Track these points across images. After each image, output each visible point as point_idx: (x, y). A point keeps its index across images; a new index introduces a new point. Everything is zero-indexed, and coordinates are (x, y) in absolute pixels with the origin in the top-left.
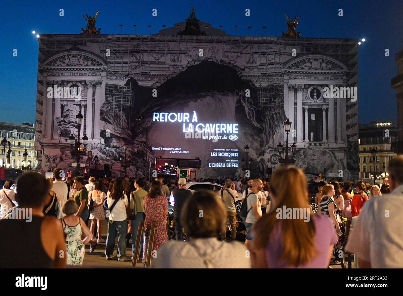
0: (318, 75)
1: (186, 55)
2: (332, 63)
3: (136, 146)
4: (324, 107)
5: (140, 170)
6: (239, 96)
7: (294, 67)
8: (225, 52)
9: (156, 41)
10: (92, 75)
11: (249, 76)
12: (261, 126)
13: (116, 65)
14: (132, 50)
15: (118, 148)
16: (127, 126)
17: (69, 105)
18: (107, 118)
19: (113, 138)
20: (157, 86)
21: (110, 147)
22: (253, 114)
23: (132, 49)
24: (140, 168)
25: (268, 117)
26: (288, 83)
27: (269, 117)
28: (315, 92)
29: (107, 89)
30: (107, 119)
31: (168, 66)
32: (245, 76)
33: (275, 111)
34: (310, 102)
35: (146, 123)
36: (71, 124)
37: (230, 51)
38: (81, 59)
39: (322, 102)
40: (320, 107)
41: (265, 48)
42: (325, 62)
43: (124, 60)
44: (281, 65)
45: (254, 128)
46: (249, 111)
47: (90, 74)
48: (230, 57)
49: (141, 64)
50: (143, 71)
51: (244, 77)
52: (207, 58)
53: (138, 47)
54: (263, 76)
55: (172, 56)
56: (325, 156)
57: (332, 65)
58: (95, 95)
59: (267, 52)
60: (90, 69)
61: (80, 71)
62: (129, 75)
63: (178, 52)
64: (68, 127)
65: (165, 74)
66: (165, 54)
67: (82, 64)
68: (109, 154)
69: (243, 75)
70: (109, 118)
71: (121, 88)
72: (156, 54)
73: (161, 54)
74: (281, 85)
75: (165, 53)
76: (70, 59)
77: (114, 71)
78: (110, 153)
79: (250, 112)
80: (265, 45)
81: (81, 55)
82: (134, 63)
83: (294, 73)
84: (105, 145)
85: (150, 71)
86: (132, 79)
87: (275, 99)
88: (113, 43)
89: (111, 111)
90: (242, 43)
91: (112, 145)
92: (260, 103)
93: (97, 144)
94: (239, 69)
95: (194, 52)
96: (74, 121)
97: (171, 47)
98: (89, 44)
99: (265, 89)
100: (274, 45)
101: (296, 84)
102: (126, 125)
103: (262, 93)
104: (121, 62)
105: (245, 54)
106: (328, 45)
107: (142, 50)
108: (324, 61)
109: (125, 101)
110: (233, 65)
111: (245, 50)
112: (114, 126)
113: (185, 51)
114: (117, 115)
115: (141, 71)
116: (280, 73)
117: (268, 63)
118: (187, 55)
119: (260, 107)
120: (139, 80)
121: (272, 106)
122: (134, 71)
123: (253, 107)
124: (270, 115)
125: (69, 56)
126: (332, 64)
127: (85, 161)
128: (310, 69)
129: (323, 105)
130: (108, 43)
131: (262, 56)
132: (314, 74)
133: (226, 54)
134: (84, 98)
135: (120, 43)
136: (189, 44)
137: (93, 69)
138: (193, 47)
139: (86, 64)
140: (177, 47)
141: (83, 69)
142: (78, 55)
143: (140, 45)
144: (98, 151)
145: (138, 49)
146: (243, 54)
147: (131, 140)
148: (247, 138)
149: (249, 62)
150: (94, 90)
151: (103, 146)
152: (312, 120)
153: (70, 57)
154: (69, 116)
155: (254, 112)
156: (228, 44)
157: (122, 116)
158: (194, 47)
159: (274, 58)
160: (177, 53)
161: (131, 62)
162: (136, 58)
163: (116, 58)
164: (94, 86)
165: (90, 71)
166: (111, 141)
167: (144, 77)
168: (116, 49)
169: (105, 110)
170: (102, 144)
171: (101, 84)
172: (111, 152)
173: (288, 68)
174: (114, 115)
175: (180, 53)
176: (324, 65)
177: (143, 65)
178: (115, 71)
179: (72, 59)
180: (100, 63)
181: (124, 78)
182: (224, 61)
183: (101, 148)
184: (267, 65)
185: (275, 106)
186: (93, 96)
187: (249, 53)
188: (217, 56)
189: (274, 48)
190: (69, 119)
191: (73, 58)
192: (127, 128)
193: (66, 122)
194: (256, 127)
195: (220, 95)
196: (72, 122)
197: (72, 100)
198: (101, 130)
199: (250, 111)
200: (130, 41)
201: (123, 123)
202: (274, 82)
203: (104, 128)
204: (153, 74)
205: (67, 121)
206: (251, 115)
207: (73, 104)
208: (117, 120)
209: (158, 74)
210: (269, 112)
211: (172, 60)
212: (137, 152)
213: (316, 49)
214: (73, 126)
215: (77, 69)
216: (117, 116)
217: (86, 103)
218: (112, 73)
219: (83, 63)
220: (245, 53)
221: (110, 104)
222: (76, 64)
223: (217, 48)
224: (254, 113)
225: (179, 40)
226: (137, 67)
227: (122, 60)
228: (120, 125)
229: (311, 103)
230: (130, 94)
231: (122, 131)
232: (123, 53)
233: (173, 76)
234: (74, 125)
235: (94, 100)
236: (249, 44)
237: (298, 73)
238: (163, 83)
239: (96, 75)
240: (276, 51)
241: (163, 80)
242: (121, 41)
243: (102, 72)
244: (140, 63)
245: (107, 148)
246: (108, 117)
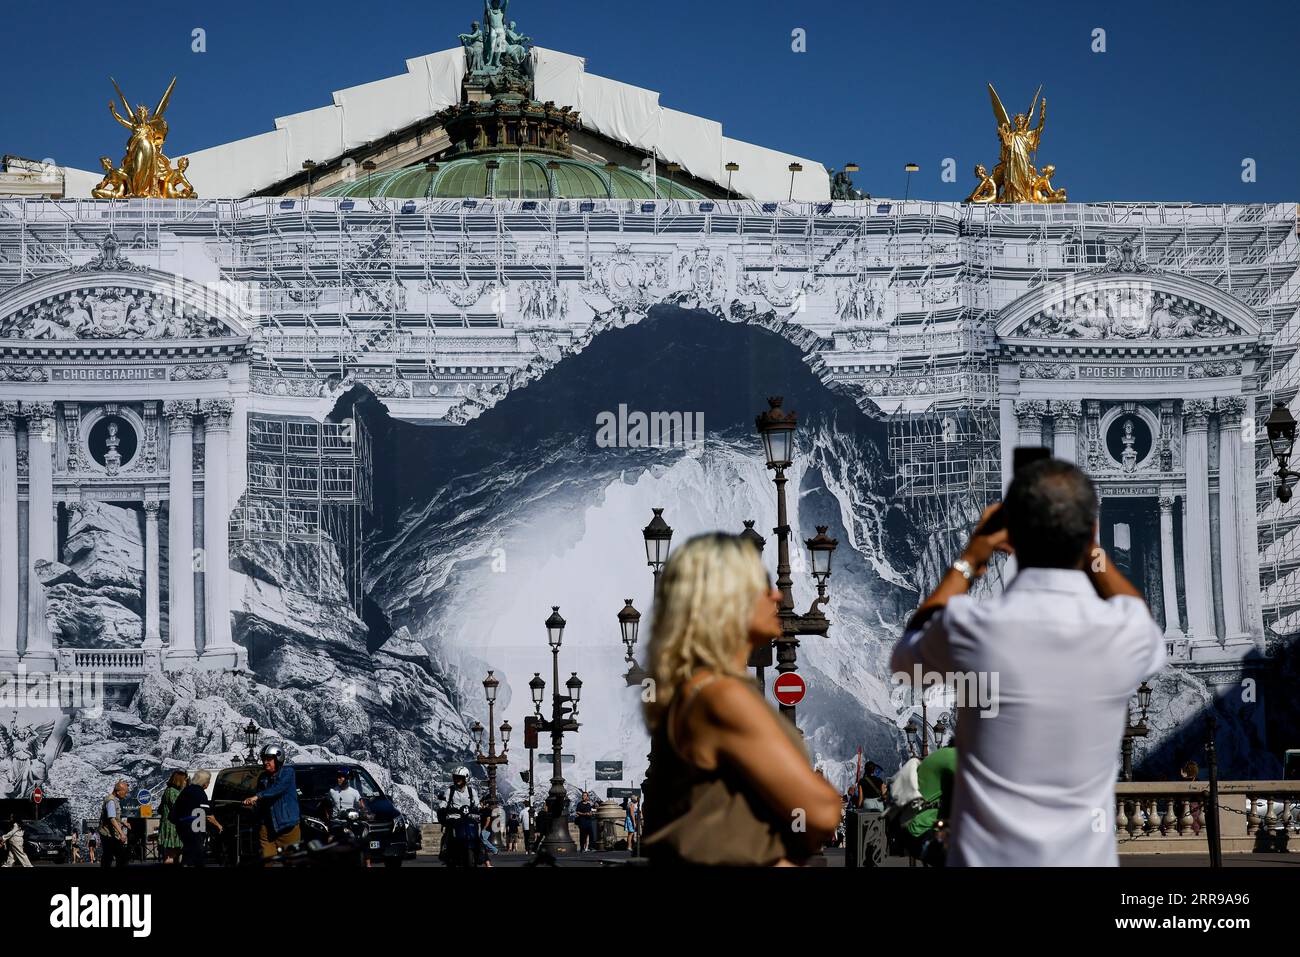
0: (1140, 359)
1: (584, 283)
2: (1197, 307)
3: (385, 678)
4: (1167, 494)
5: (406, 777)
6: (813, 452)
7: (1039, 331)
8: (748, 269)
9: (459, 229)
10: (192, 378)
11: (852, 367)
12: (909, 579)
13: (290, 331)
14: (352, 266)
15: (309, 686)
16: (345, 593)
17: (91, 507)
18: (259, 561)
19: (287, 647)
20: (468, 419)
21: (273, 683)
22: (874, 528)
23: (354, 261)
24: (405, 769)
25: (937, 542)
26: (1015, 397)
27: (942, 542)
28: (1128, 431)
29: (252, 438)
30: (258, 563)
31: (510, 333)
32: (836, 370)
33: (963, 514)
34: (1106, 472)
35: (423, 579)
36: (105, 589)
37: (770, 266)
38: (139, 305)
39: (1156, 473)
40: (1150, 493)
41: (918, 249)
42: (1166, 306)
43: (324, 309)
44: (982, 319)
45: (881, 587)
46: (857, 518)
47: (181, 373)
48: (771, 292)
49: (398, 326)
50: (407, 357)
51: (830, 376)
52: (672, 296)
53: (379, 255)
54: (913, 365)
55: (524, 290)
56: (1175, 700)
57: (1196, 318)
58: (202, 463)
59: (925, 268)
60: (179, 351)
61: (135, 360)
62: (346, 373)
63: (553, 272)
64: (92, 605)
65: (501, 369)
66: (494, 282)
67: (145, 327)
68: (272, 714)
69: (828, 364)
70: (267, 562)
71: (313, 429)
72: (460, 282)
73: (483, 282)
74: (984, 404)
75: (495, 278)
76: (89, 310)
77: (280, 356)
78: (277, 711)
79: (862, 521)
80: (916, 238)
81: (141, 293)
82: (365, 322)
83: (1041, 355)
84: (254, 677)
85: (434, 357)
86: (359, 390)
87: (964, 466)
88: (273, 235)
89: (274, 531)
90: (820, 231)
91: (281, 674)
92: (900, 484)
93: (220, 672)
94: (811, 339)
95: (621, 268)
96: (116, 578)
97: (520, 253)
98: (167, 239)
99: (921, 423)
100: (952, 239)
101: (1048, 402)
102: (343, 586)
103: (907, 441)
104: (312, 320)
105: (834, 275)
106: (1177, 234)
107: (397, 267)
108: (1162, 300)
109: (334, 486)
110: (785, 324)
111: (835, 260)
112: (287, 595)
113: (581, 268)
114: (302, 548)
115: (398, 357)
116: (983, 354)
117: (929, 315)
118: (592, 282)
119: (899, 501)
120: (391, 394)
121: (953, 496)
122: (365, 354)
123: (873, 498)
124: (944, 534)
125: (85, 296)
126: (1198, 313)
127: (170, 749)
128: (1104, 335)
129: (1162, 486)
130: (251, 238)
131: (906, 282)
132: (1122, 356)
133: (753, 275)
134: (154, 475)
135: (305, 238)
136: (595, 236)
137: (193, 351)
138: (614, 249)
139: (160, 331)
140: (546, 251)
141: (150, 352)
142: (123, 291)
143: (388, 246)
144: (226, 704)
145: (380, 261)
146: (828, 275)
147: (364, 649)
148: (852, 631)
149: (851, 310)
150: (200, 442)
151: (244, 680)
152: (1118, 548)
153: (89, 299)
154: (92, 554)
155: (878, 519)
156: (761, 235)
157: (324, 551)
158: (619, 252)
159: (956, 293)
160: (549, 278)
161: (351, 318)
162: (375, 298)
163: (287, 300)
164: (199, 421)
165: (177, 359)
166: (278, 661)
167: (409, 384)
168: (287, 262)
169: (248, 525)
170: (241, 673)
171: (228, 414)
172: (281, 704)
173: (1015, 335)
174: (288, 546)
175: (559, 278)
176: (1164, 317)
177: (404, 329)
178: (286, 356)
179: (99, 307)
180: (221, 326)
181: (326, 386)
182: (747, 308)
183: (235, 690)
184: (928, 323)
185: (962, 495)
186: (195, 467)
187: (852, 271)
188: (715, 288)
189: (953, 248)
190: (94, 569)
191: (102, 305)
192: (344, 599)
193: (81, 583)
194: (888, 584)
195: (733, 452)
196: (108, 582)
197: (101, 486)
198: (236, 613)
199: (862, 516)
200: (344, 229)
201: (328, 581)
202: (956, 395)
203: (246, 604)
204: (447, 369)
205: (83, 573)
206: (867, 534)
207: (110, 503)
208: (300, 567)
209: (469, 369)
210: (941, 518)
211: (529, 309)
212: (391, 703)
213: (1127, 251)
214: (115, 597)
215: (121, 352)
216: (301, 553)
217: (163, 497)
218: (276, 369)
219: (151, 324)
220: (833, 271)
221: (269, 500)
222: (117, 331)
223: (713, 254)
224: (880, 526)
225: (553, 221)
226: (378, 338)
227: (313, 311)
228: (314, 589)
229: (1112, 479)
230: (353, 455)
231: (325, 615)
232: (317, 282)
233: (534, 373)
234: (118, 594)
235: (199, 485)
236: (849, 234)
237: (1055, 356)
238: (493, 406)
239: (206, 377)
240: (962, 264)
241: (493, 392)
242: (308, 229)
243: (232, 362)
244: (393, 324)
245: (263, 689)
246: (262, 556)
